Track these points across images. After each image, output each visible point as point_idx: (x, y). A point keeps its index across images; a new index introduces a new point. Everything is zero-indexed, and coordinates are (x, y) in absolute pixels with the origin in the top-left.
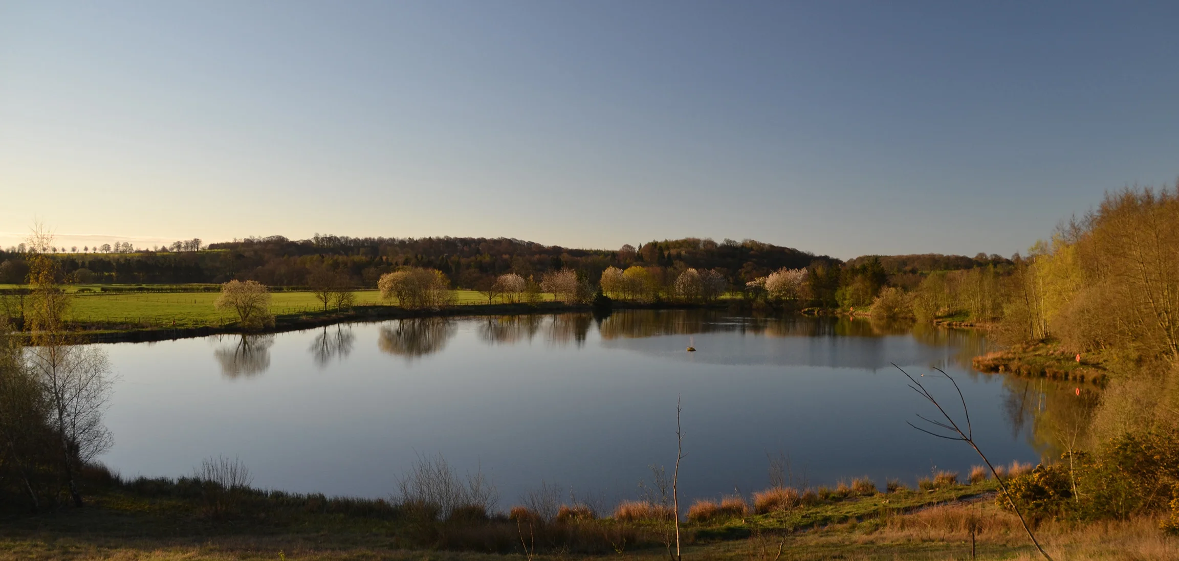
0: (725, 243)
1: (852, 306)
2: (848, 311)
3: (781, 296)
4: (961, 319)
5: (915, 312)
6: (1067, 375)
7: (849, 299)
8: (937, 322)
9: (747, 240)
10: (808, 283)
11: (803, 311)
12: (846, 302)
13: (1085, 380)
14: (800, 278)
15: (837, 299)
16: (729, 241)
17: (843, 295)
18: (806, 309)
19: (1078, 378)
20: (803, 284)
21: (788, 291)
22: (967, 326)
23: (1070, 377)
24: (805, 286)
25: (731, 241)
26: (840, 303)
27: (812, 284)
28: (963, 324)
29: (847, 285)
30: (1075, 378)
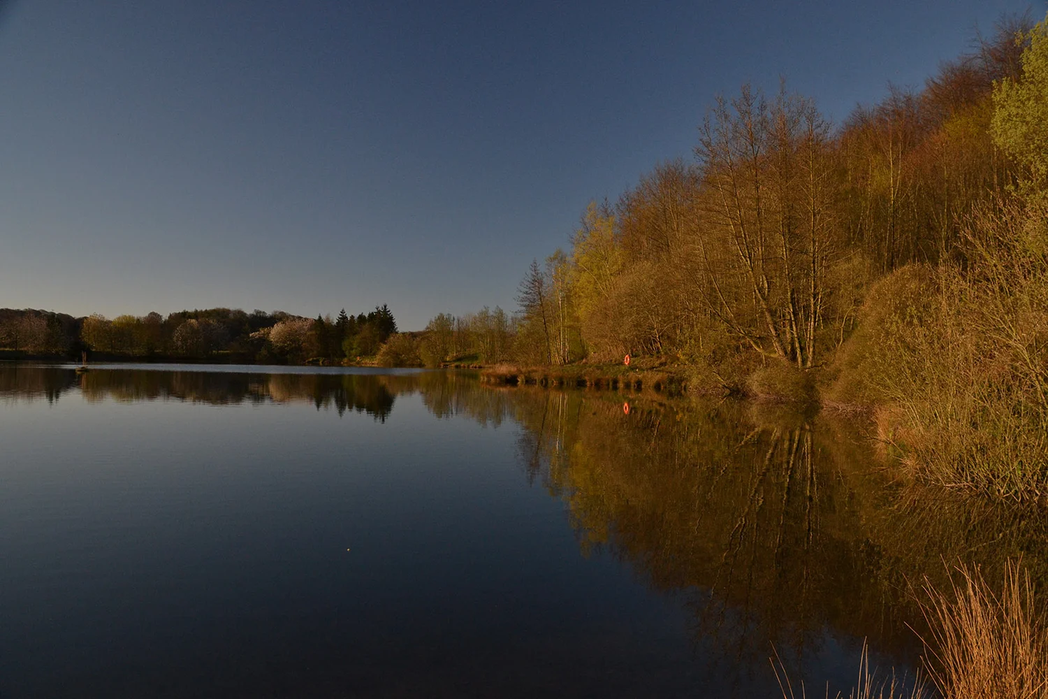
0: (255, 314)
1: (360, 356)
2: (355, 361)
3: (286, 347)
4: (470, 362)
5: (422, 357)
6: (615, 382)
7: (356, 349)
8: (444, 365)
9: (276, 312)
10: (314, 332)
11: (307, 361)
12: (354, 352)
13: (643, 387)
14: (306, 328)
15: (344, 349)
16: (258, 312)
17: (351, 344)
18: (311, 360)
19: (632, 385)
20: (308, 333)
21: (293, 341)
22: (476, 367)
23: (621, 385)
24: (311, 335)
25: (260, 312)
26: (347, 353)
27: (318, 333)
28: (471, 366)
29: (355, 334)
30: (627, 386)
